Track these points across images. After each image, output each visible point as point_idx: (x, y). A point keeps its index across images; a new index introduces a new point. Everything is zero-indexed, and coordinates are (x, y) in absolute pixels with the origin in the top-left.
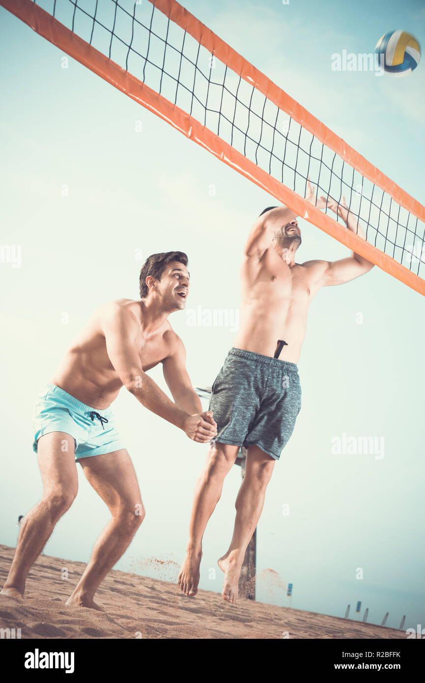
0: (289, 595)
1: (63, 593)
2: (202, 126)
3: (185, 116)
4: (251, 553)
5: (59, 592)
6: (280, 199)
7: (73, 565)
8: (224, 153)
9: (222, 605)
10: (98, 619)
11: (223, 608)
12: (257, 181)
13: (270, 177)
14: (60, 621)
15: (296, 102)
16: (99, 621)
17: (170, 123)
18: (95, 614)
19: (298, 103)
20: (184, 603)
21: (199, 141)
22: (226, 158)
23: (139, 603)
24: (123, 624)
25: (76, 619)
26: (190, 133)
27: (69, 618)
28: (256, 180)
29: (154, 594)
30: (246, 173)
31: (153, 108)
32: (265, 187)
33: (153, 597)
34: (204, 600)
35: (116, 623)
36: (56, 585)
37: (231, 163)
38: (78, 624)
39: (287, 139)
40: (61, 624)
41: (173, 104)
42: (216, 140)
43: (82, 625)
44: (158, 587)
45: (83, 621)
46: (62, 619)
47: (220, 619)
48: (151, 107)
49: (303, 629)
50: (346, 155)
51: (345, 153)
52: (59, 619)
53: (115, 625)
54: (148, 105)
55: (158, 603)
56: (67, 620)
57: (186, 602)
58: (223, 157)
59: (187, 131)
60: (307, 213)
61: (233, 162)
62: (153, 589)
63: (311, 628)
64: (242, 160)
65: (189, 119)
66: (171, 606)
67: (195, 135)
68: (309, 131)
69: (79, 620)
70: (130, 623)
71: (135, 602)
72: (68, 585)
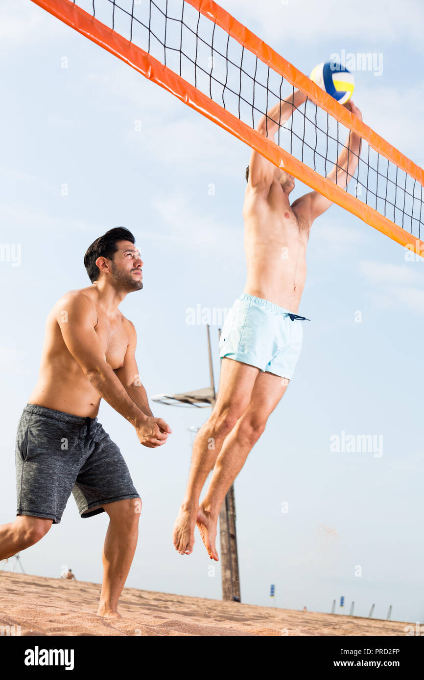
0: (272, 595)
1: (49, 605)
2: (162, 65)
3: (143, 54)
4: (233, 556)
5: (46, 604)
6: (253, 146)
7: (57, 581)
8: (188, 95)
9: (214, 608)
10: (93, 624)
11: (214, 610)
12: (227, 126)
13: (240, 122)
14: (51, 629)
15: (261, 40)
16: (94, 626)
17: (127, 62)
18: (88, 619)
19: (263, 42)
20: (175, 608)
21: (159, 81)
22: (190, 102)
23: (130, 610)
24: (120, 628)
25: (68, 625)
26: (149, 74)
27: (61, 626)
28: (225, 125)
29: (142, 601)
30: (214, 117)
31: (107, 45)
32: (236, 133)
33: (142, 604)
34: (194, 604)
35: (113, 628)
36: (42, 599)
37: (197, 107)
38: (71, 631)
39: (255, 81)
40: (52, 632)
41: (128, 41)
42: (178, 81)
43: (76, 631)
44: (145, 595)
45: (77, 627)
46: (52, 627)
47: (216, 620)
48: (104, 44)
49: (300, 624)
50: (318, 98)
51: (317, 96)
52: (50, 627)
53: (113, 629)
54: (100, 41)
55: (148, 609)
56: (57, 628)
57: (176, 607)
58: (188, 100)
59: (147, 71)
60: (282, 162)
61: (198, 105)
62: (140, 597)
63: (307, 622)
64: (209, 103)
65: (148, 59)
66: (162, 611)
67: (155, 75)
68: (278, 72)
69: (72, 626)
70: (128, 626)
71: (126, 609)
72: (54, 598)
